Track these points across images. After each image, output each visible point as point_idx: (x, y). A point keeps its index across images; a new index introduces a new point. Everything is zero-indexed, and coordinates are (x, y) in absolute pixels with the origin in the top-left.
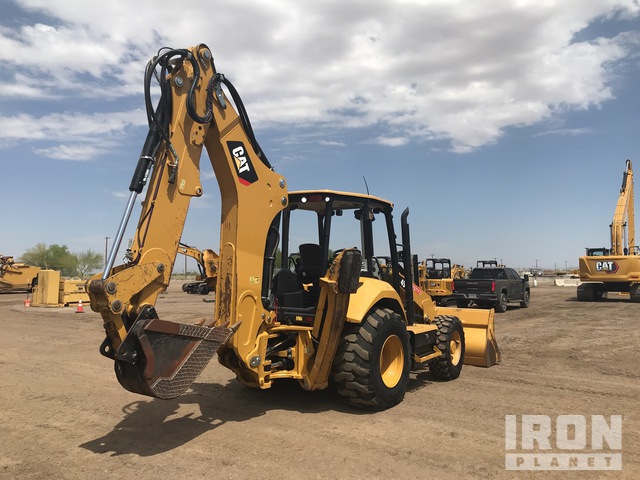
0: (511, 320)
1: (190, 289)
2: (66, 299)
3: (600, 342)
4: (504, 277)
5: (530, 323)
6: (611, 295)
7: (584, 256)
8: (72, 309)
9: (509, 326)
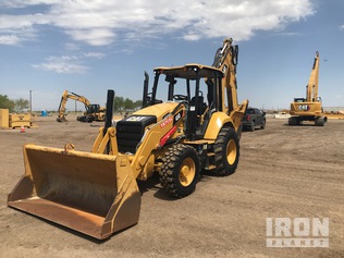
0: (259, 135)
1: (82, 119)
2: (13, 125)
3: (306, 146)
4: (254, 113)
5: (269, 136)
6: (304, 122)
7: (293, 102)
8: (17, 130)
9: (258, 138)
